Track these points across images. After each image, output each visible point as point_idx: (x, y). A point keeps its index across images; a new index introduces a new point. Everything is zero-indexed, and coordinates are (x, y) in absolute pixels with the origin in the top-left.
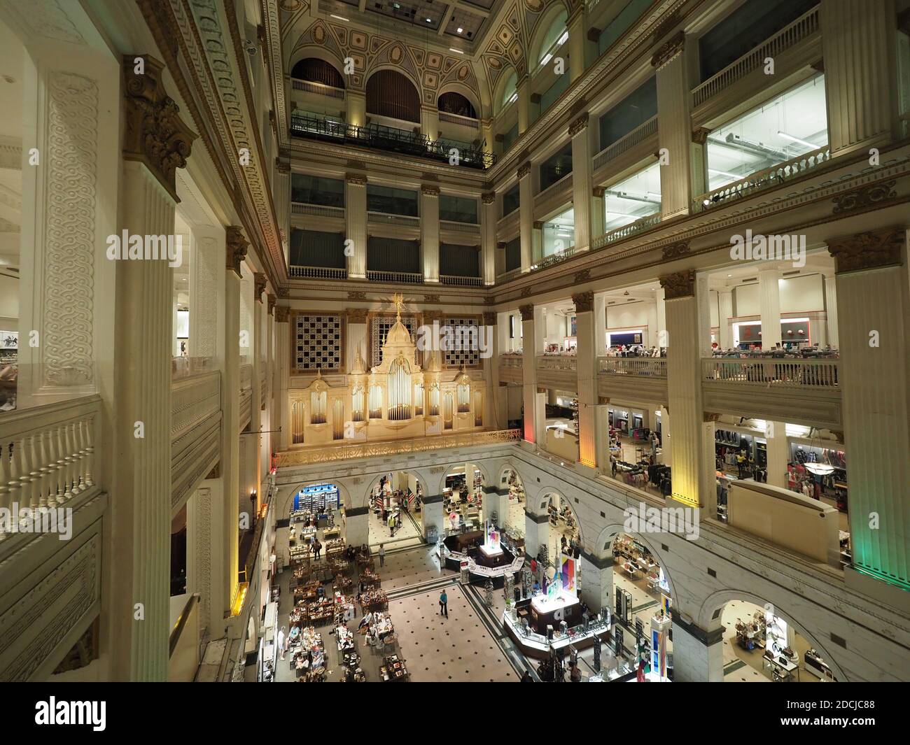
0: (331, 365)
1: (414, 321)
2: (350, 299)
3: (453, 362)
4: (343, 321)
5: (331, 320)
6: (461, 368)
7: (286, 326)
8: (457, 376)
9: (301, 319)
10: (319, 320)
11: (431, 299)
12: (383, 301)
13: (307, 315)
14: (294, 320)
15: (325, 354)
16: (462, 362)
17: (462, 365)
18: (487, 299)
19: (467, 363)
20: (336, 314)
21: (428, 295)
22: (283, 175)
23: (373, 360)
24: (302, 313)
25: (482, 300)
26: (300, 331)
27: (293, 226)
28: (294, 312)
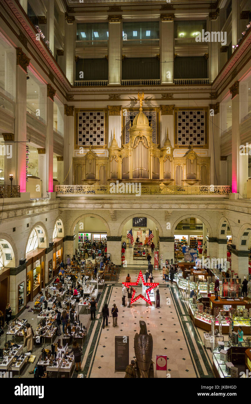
0: (98, 143)
1: (154, 114)
2: (110, 100)
3: (184, 143)
4: (106, 114)
5: (99, 114)
6: (189, 147)
7: (72, 118)
8: (187, 153)
9: (80, 114)
10: (91, 114)
11: (167, 96)
12: (132, 100)
13: (84, 111)
14: (77, 115)
15: (95, 136)
16: (191, 143)
17: (191, 145)
18: (211, 94)
19: (195, 144)
20: (102, 110)
21: (165, 94)
22: (71, 24)
23: (125, 140)
24: (82, 110)
25: (208, 95)
26: (80, 122)
27: (77, 56)
28: (77, 110)
